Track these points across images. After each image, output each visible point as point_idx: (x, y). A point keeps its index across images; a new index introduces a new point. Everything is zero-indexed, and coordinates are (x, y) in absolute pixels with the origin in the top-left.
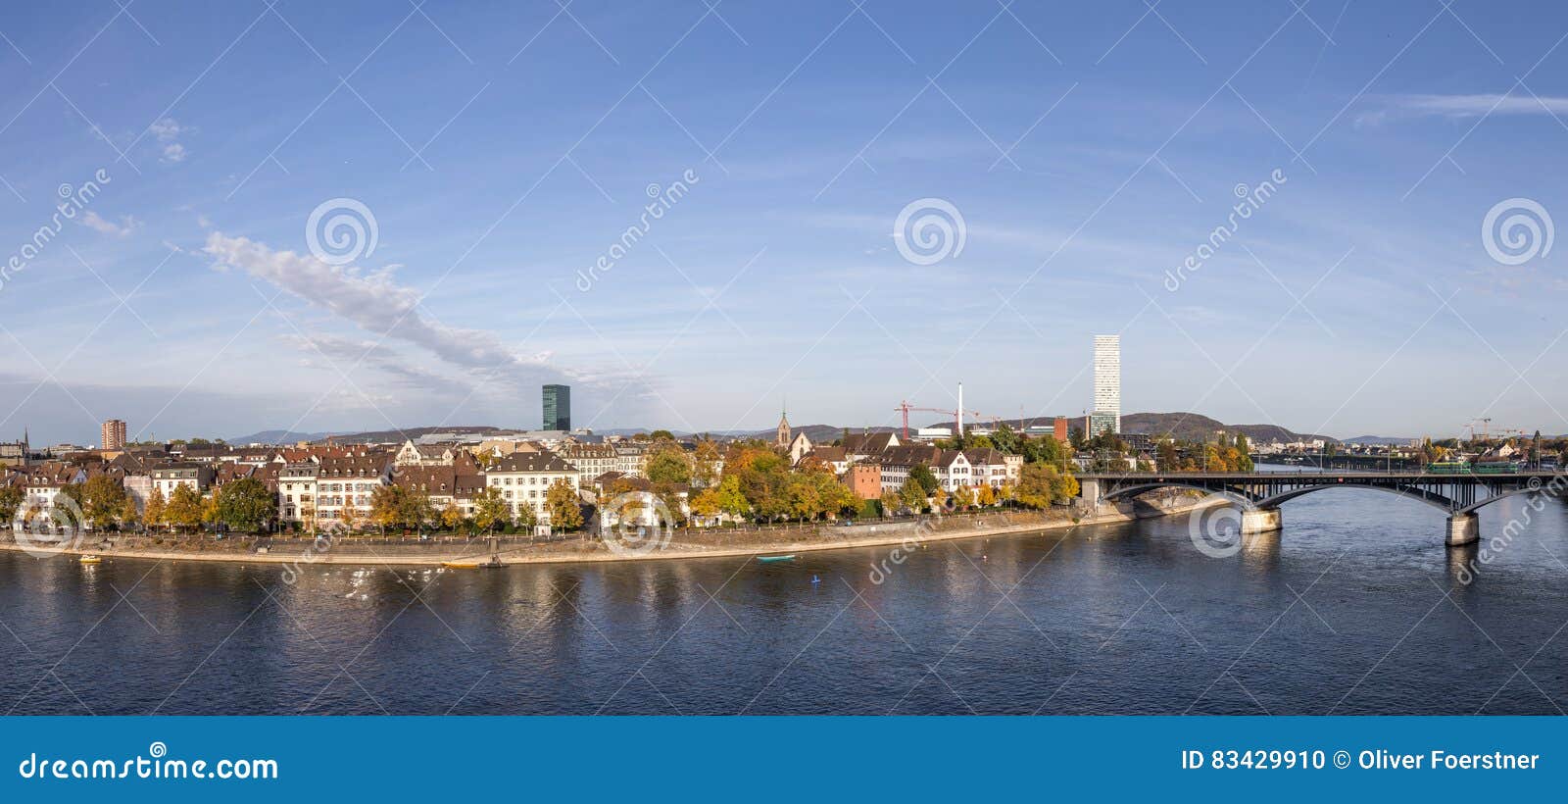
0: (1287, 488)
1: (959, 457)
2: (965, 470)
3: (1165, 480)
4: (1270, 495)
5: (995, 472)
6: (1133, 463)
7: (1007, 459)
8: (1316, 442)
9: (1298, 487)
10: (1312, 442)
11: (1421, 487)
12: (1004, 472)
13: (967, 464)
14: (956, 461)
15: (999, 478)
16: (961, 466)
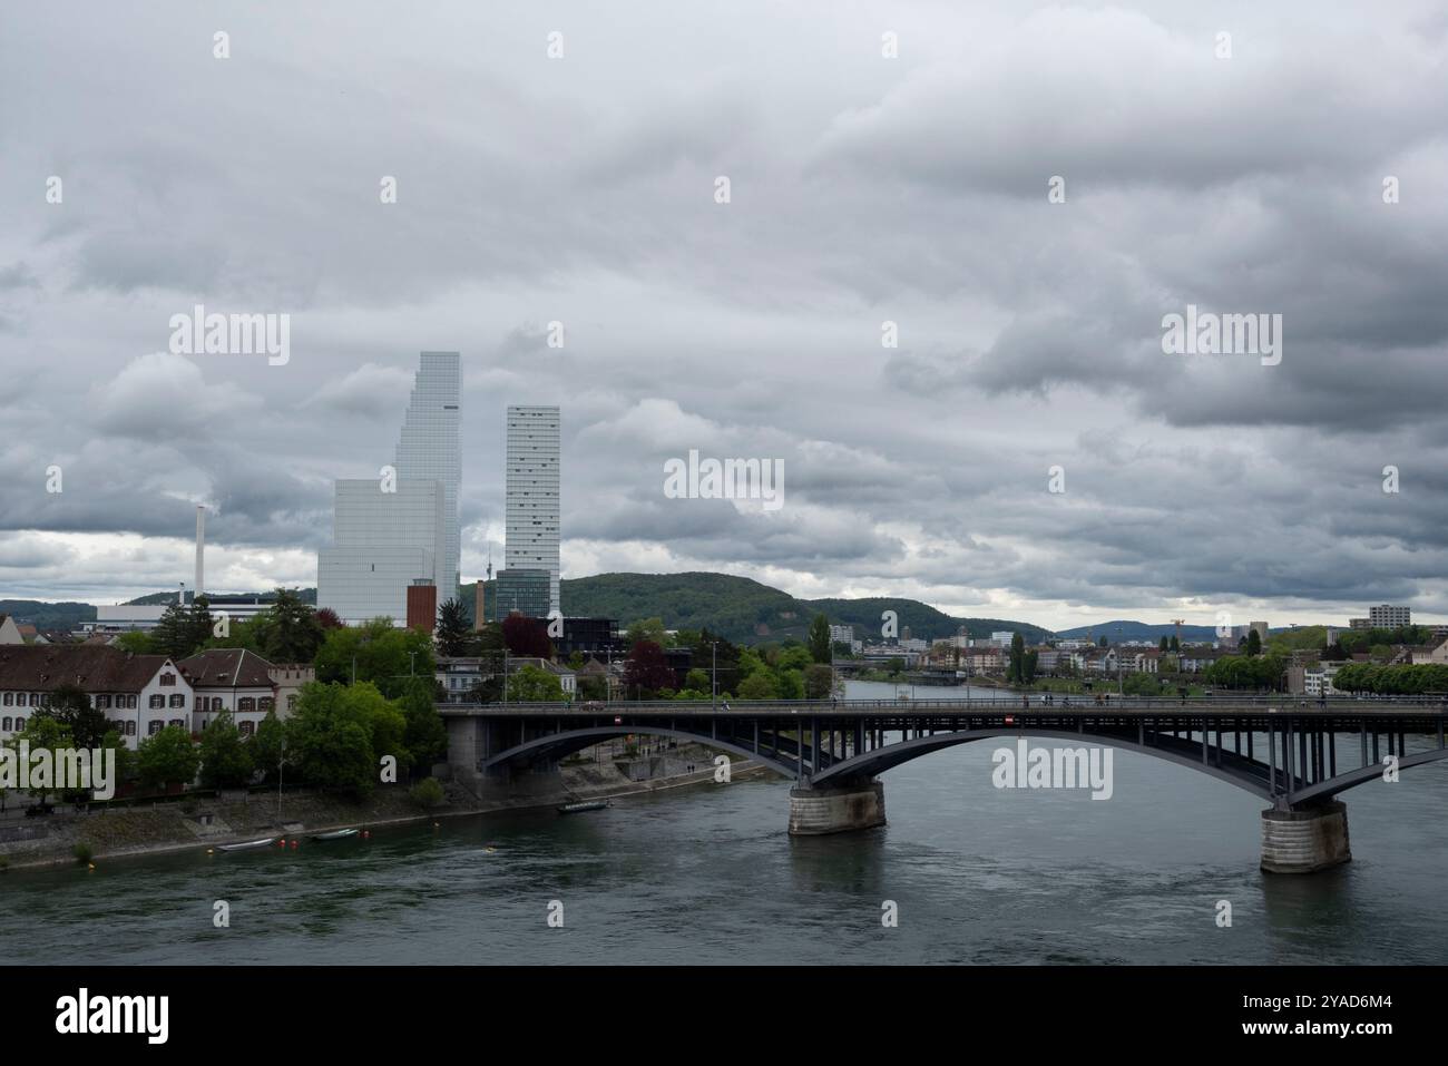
0: (893, 738)
1: (163, 670)
2: (178, 700)
3: (628, 720)
4: (858, 751)
5: (245, 705)
6: (568, 682)
7: (278, 676)
8: (995, 636)
9: (931, 734)
10: (987, 636)
11: (1197, 736)
12: (268, 704)
13: (181, 686)
14: (156, 679)
15: (257, 717)
16: (167, 691)
